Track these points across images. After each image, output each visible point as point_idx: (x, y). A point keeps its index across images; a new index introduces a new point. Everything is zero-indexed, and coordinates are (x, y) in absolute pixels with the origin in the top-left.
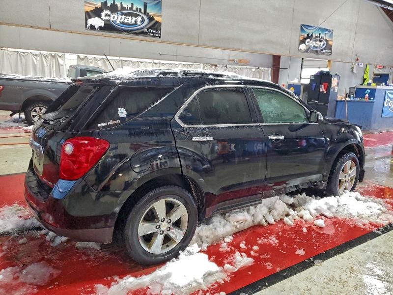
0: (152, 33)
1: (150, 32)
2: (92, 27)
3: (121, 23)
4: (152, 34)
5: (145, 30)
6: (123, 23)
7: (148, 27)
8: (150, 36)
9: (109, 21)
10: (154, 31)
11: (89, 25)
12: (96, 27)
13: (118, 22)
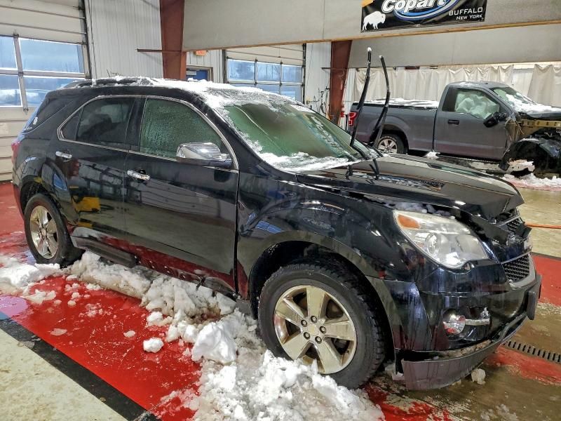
0: (466, 14)
1: (462, 14)
2: (370, 27)
3: (410, 11)
4: (466, 17)
5: (451, 13)
6: (414, 11)
7: (457, 6)
8: (461, 21)
9: (393, 12)
10: (470, 11)
11: (365, 25)
12: (374, 26)
13: (406, 11)
